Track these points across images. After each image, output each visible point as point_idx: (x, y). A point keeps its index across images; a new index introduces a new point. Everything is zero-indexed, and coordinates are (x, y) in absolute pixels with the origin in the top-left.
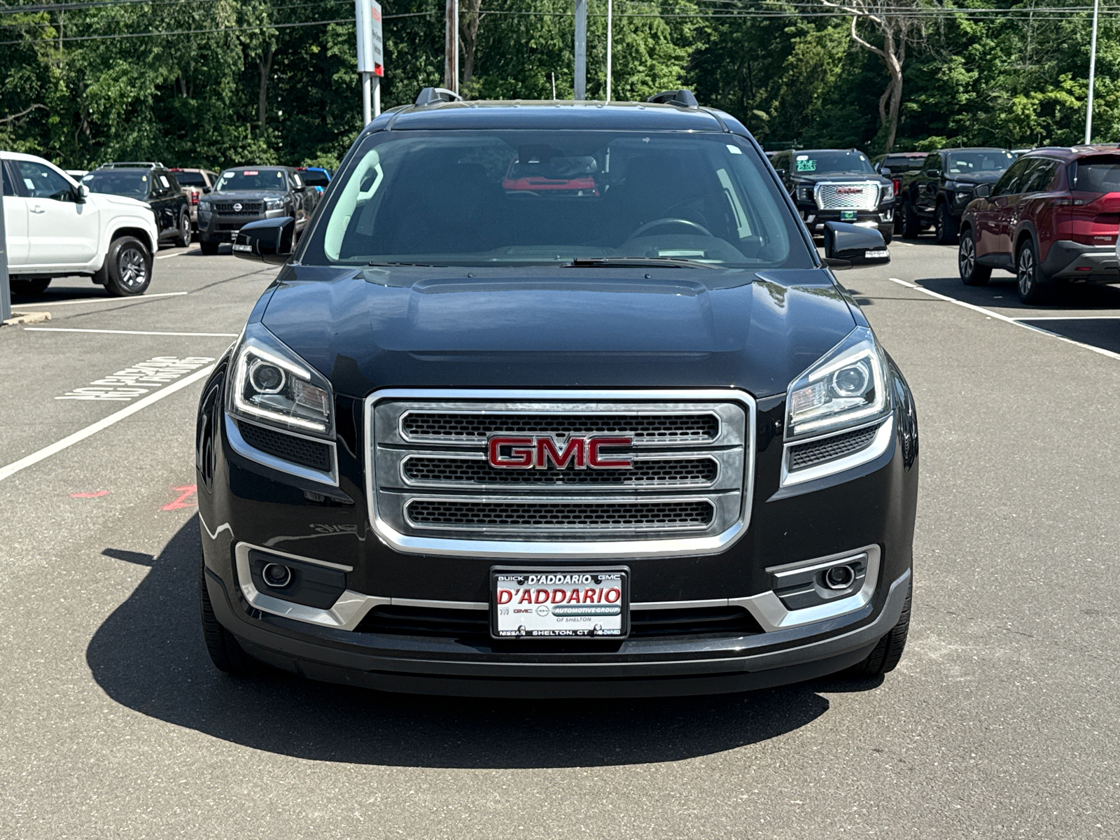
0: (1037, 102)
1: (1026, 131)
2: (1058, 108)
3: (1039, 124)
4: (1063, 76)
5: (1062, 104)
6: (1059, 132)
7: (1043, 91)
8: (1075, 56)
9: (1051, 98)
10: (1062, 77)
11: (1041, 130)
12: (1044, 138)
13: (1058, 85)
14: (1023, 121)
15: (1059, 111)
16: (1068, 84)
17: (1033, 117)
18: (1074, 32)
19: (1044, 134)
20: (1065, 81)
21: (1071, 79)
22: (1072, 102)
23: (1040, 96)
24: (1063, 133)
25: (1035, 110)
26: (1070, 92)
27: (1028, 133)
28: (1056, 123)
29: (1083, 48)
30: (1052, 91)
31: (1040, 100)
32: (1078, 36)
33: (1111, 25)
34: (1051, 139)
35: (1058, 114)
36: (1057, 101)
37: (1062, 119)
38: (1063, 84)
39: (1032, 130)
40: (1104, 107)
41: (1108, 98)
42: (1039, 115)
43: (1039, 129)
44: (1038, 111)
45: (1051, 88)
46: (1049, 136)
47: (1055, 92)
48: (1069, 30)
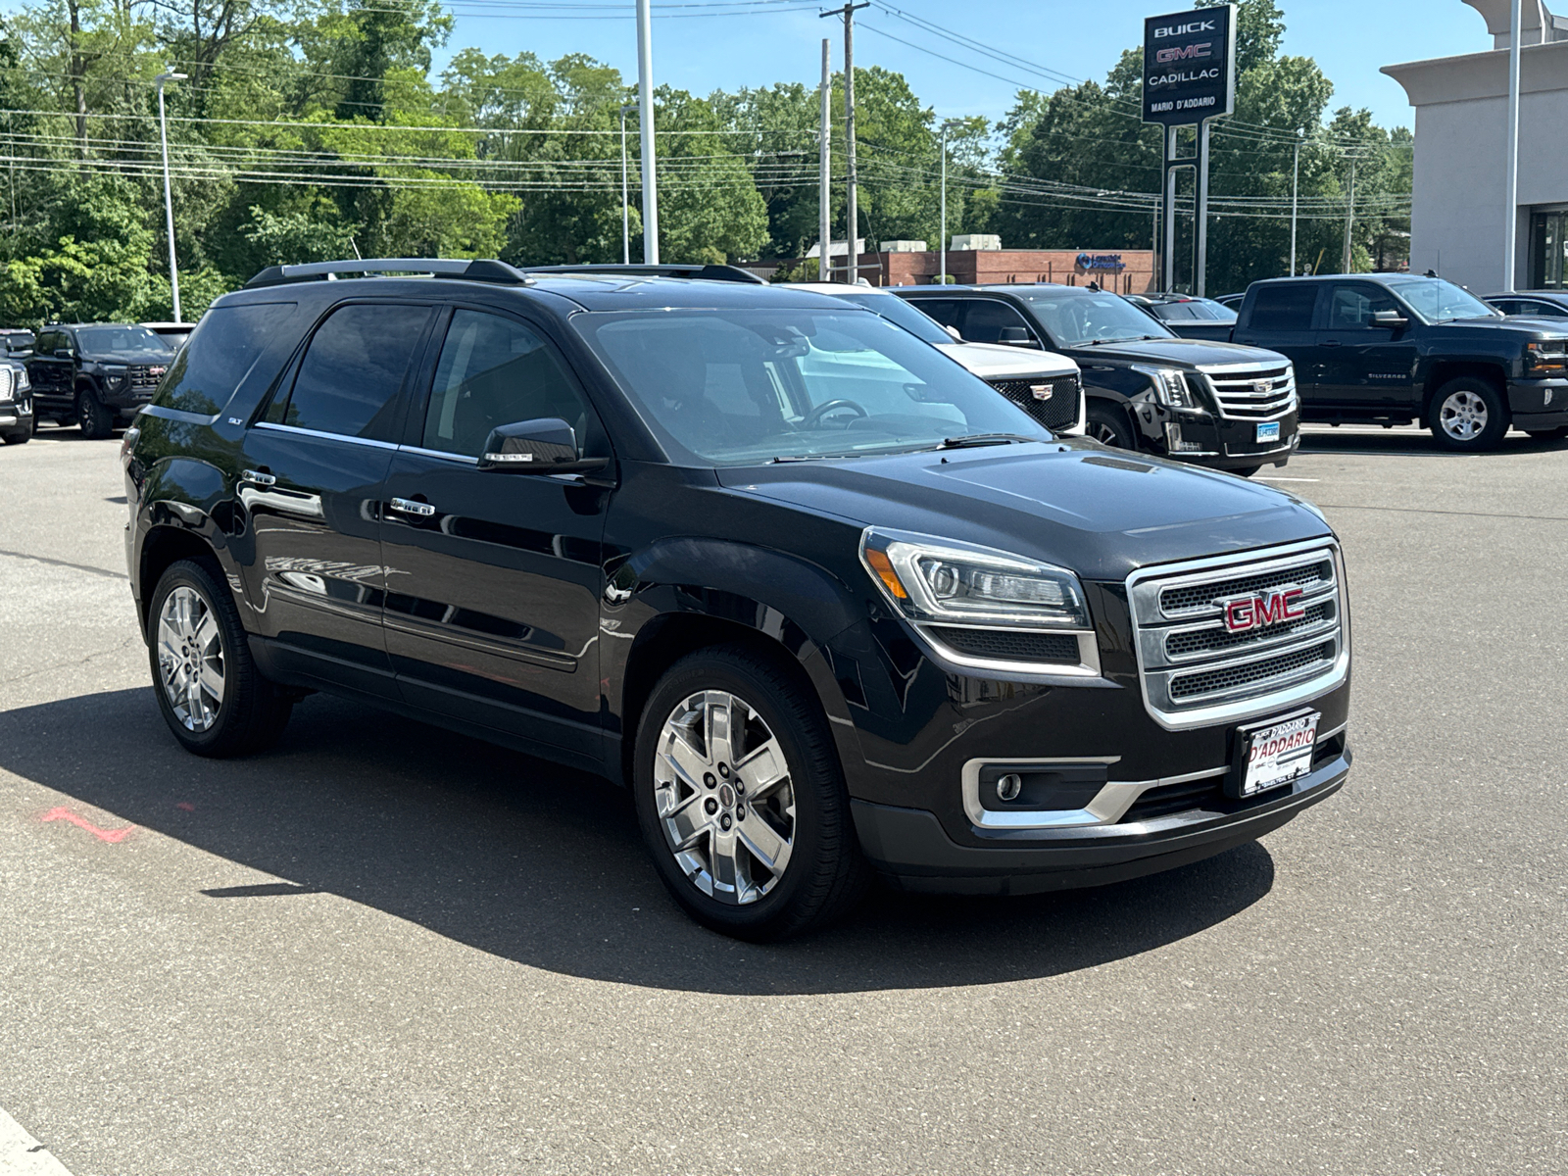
0: (38, 269)
1: (28, 304)
2: (64, 276)
3: (43, 295)
4: (64, 238)
5: (69, 272)
6: (70, 304)
7: (43, 256)
8: (72, 215)
9: (54, 264)
10: (63, 240)
11: (48, 302)
12: (52, 312)
13: (59, 249)
14: (23, 291)
15: (66, 280)
16: (72, 249)
17: (35, 287)
18: (67, 187)
19: (52, 307)
20: (67, 244)
21: (74, 243)
22: (82, 270)
23: (40, 262)
24: (74, 306)
25: (37, 279)
26: (76, 258)
27: (31, 306)
28: (63, 293)
29: (82, 206)
30: (53, 257)
31: (41, 267)
32: (73, 192)
33: (112, 180)
34: (60, 312)
35: (64, 284)
36: (61, 269)
37: (70, 288)
38: (65, 249)
39: (35, 302)
40: (119, 276)
41: (121, 265)
42: (42, 284)
43: (44, 301)
44: (42, 279)
45: (51, 252)
46: (58, 309)
47: (58, 258)
48: (60, 185)
